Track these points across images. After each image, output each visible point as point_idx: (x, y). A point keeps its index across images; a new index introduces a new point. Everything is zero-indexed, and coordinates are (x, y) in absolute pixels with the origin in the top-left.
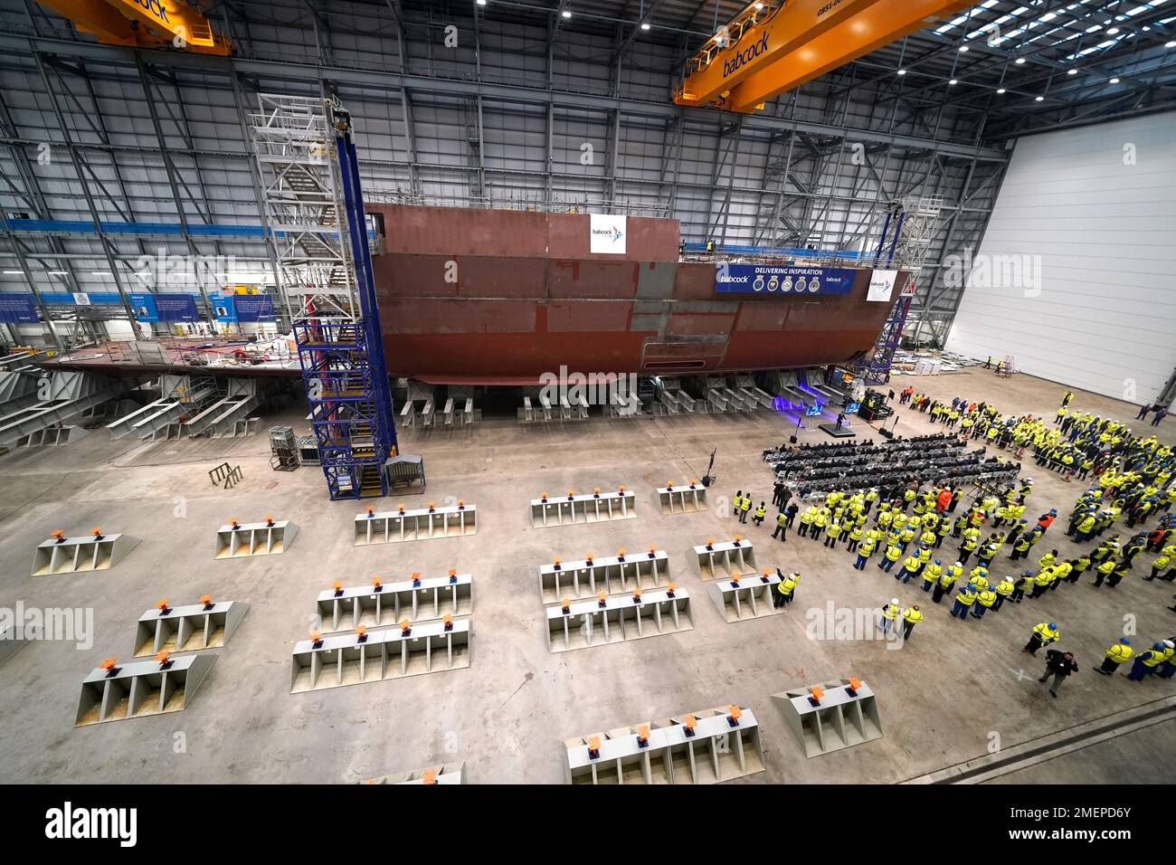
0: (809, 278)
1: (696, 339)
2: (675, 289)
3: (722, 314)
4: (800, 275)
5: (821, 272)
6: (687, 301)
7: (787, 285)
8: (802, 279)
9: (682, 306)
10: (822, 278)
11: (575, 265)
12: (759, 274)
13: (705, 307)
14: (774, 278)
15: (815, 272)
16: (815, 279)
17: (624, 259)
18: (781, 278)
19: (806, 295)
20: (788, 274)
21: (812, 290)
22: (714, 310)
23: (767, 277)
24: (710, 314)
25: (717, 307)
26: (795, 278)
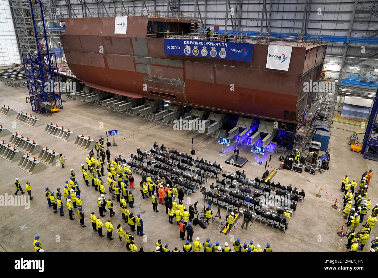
0: (218, 49)
1: (167, 81)
2: (149, 51)
3: (175, 67)
4: (212, 46)
5: (226, 45)
6: (156, 58)
7: (204, 53)
8: (213, 49)
9: (155, 61)
10: (227, 49)
11: (110, 39)
12: (186, 45)
13: (165, 62)
14: (196, 48)
15: (221, 45)
16: (223, 50)
17: (125, 36)
18: (200, 48)
19: (218, 60)
20: (204, 46)
21: (223, 56)
22: (171, 65)
23: (192, 47)
24: (168, 67)
25: (172, 63)
26: (209, 48)
